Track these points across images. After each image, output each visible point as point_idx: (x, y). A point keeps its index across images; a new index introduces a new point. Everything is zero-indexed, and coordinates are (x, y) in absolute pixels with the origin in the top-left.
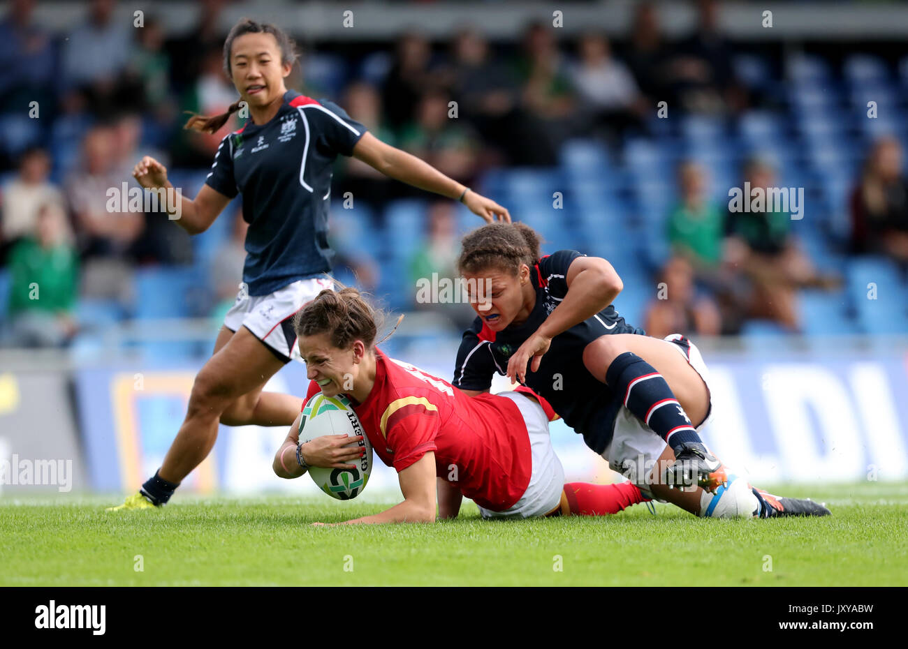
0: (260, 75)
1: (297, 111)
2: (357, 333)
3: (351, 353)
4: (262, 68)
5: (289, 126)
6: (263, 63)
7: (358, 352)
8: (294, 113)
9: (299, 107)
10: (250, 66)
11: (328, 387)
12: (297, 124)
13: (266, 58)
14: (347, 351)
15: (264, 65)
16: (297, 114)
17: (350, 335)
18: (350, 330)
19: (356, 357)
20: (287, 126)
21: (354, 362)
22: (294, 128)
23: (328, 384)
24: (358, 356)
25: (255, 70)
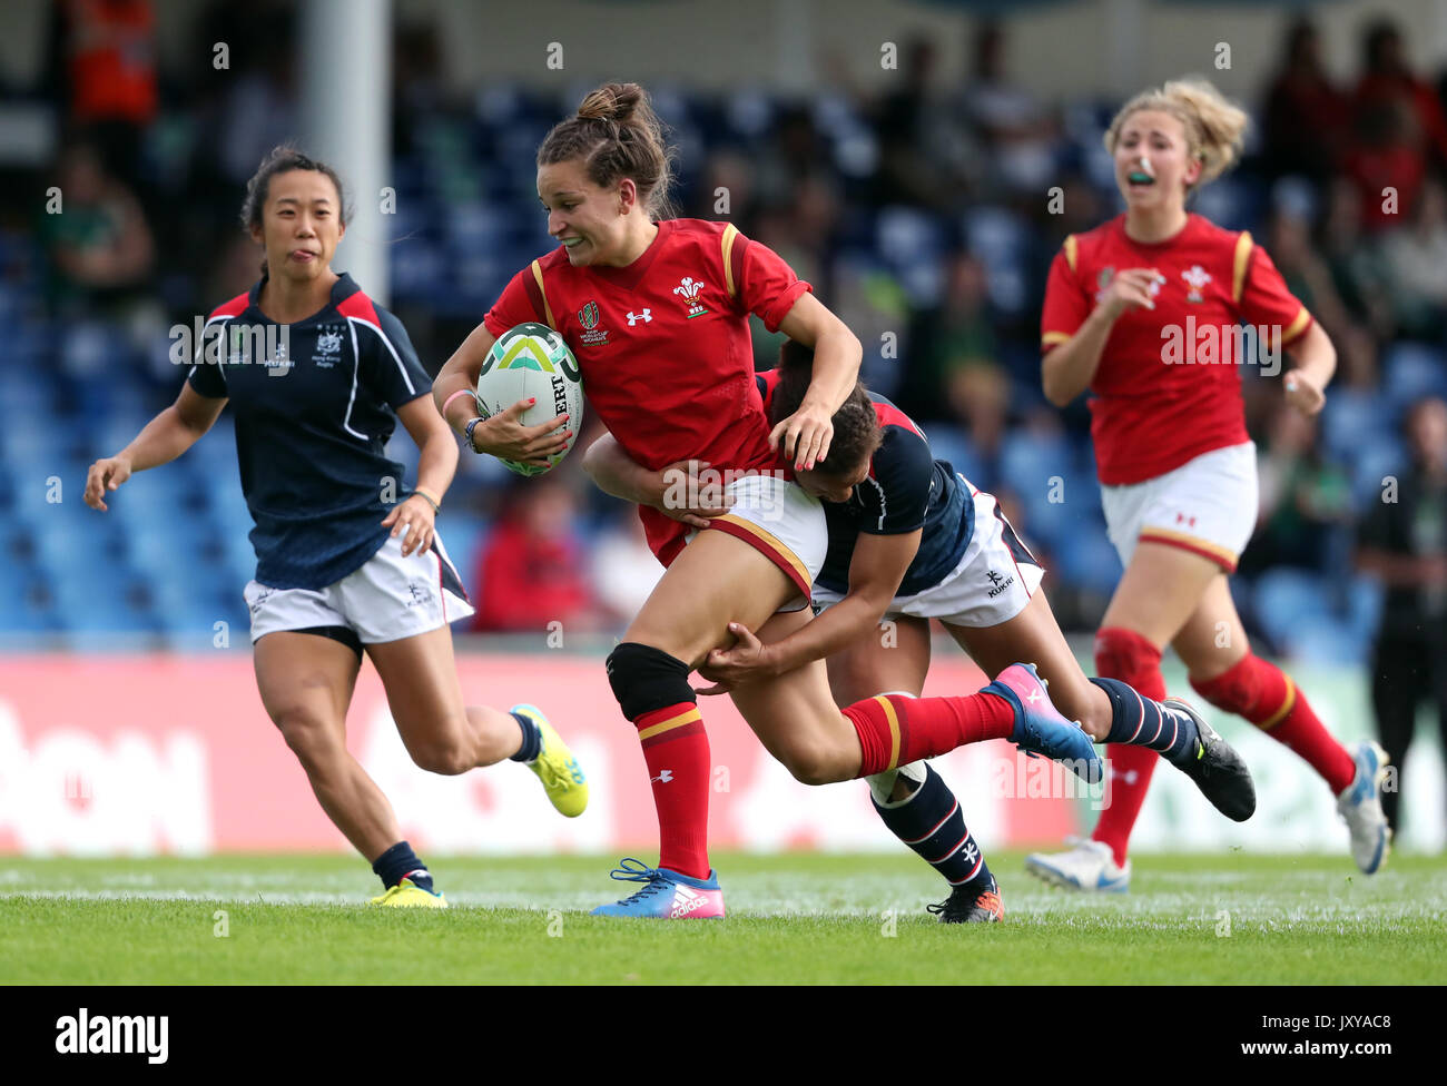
0: (314, 233)
1: (347, 324)
2: (628, 168)
3: (616, 199)
4: (317, 223)
5: (330, 342)
6: (320, 214)
7: (625, 196)
8: (340, 325)
9: (350, 319)
10: (301, 218)
11: (579, 247)
12: (342, 344)
13: (324, 207)
14: (609, 193)
15: (321, 219)
16: (344, 328)
17: (617, 167)
18: (618, 162)
19: (623, 204)
20: (327, 341)
21: (620, 212)
22: (337, 348)
23: (579, 243)
24: (626, 203)
25: (309, 224)
